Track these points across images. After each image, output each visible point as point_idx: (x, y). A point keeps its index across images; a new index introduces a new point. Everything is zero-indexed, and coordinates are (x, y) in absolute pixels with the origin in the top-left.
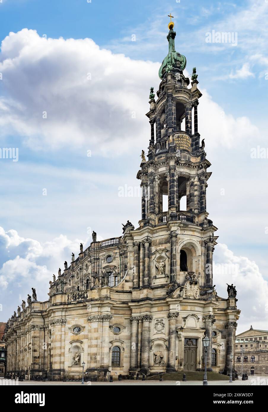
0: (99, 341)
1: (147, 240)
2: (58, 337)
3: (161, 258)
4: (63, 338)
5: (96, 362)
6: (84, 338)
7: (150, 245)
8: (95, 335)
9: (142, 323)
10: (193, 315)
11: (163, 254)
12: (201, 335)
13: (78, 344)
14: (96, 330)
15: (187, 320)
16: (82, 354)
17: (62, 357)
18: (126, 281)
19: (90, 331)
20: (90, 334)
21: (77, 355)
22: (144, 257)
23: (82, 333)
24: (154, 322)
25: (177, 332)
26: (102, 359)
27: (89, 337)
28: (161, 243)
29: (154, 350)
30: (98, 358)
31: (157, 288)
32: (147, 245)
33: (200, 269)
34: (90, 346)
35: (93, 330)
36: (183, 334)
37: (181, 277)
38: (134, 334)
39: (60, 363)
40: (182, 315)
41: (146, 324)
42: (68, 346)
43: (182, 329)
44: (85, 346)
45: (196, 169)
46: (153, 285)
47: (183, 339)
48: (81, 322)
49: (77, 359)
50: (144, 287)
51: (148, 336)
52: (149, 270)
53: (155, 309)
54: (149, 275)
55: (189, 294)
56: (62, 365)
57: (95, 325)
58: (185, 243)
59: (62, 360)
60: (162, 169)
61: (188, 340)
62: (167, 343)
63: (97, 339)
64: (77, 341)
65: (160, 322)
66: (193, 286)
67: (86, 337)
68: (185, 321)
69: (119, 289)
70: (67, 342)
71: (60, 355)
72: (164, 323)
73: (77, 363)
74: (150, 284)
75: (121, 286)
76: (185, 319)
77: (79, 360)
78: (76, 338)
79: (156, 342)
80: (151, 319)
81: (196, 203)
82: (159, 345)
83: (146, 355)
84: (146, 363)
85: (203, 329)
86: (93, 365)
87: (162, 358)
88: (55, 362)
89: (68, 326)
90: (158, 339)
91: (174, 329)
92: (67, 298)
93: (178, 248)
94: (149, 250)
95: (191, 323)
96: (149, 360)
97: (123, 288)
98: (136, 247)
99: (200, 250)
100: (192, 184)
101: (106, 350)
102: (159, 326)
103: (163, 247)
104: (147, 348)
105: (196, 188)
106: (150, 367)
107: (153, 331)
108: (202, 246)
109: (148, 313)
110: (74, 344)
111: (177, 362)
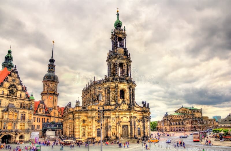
0: (91, 127)
1: (108, 87)
2: (77, 124)
3: (113, 94)
4: (79, 125)
5: (90, 135)
6: (86, 125)
7: (109, 88)
8: (90, 124)
9: (107, 119)
10: (125, 116)
11: (114, 93)
12: (129, 124)
13: (84, 128)
14: (90, 122)
15: (123, 118)
16: (86, 132)
17: (79, 133)
18: (102, 102)
19: (88, 123)
20: (88, 124)
21: (84, 132)
22: (107, 93)
23: (86, 123)
24: (111, 119)
25: (119, 123)
26: (93, 134)
27: (88, 125)
28: (113, 88)
29: (112, 130)
30: (91, 134)
31: (112, 105)
32: (108, 89)
33: (128, 98)
34: (88, 129)
35: (89, 122)
36: (121, 124)
37: (120, 101)
38: (105, 124)
39: (78, 135)
40: (121, 116)
41: (109, 120)
42: (81, 128)
43: (121, 122)
44: (87, 129)
45: (125, 60)
46: (111, 104)
47: (122, 126)
48: (85, 118)
49: (84, 134)
50: (108, 105)
51: (109, 125)
52: (109, 98)
53: (111, 114)
54: (109, 101)
55: (123, 108)
56: (79, 136)
57: (90, 120)
58: (121, 88)
59: (79, 134)
60: (113, 61)
61: (124, 126)
62: (116, 128)
63: (90, 126)
64: (84, 126)
65: (113, 119)
66: (124, 105)
67: (87, 125)
68: (122, 119)
69: (99, 105)
70: (80, 126)
71: (78, 132)
72: (115, 119)
73: (84, 135)
74: (110, 104)
75: (100, 103)
76: (122, 118)
77: (85, 134)
78: (84, 125)
79: (112, 127)
80: (110, 118)
81: (126, 72)
82: (113, 128)
83: (109, 132)
84: (109, 136)
85: (129, 121)
86: (90, 137)
87: (115, 134)
88: (76, 135)
89: (81, 120)
90: (113, 126)
91: (118, 122)
92: (80, 108)
93: (119, 90)
94: (109, 91)
95: (125, 119)
96: (110, 134)
97: (101, 104)
98: (105, 89)
99: (127, 90)
100: (124, 66)
101: (94, 130)
102: (113, 121)
103: (114, 90)
104: (109, 130)
105: (126, 67)
106: (111, 137)
107: (111, 123)
108: (128, 89)
109: (109, 115)
110: (83, 128)
111: (120, 135)
